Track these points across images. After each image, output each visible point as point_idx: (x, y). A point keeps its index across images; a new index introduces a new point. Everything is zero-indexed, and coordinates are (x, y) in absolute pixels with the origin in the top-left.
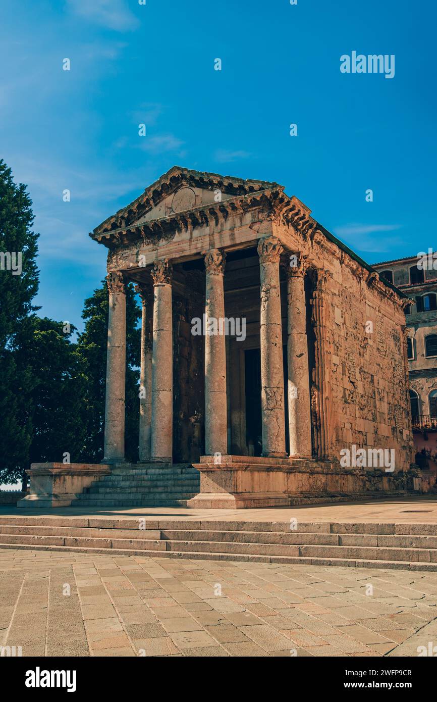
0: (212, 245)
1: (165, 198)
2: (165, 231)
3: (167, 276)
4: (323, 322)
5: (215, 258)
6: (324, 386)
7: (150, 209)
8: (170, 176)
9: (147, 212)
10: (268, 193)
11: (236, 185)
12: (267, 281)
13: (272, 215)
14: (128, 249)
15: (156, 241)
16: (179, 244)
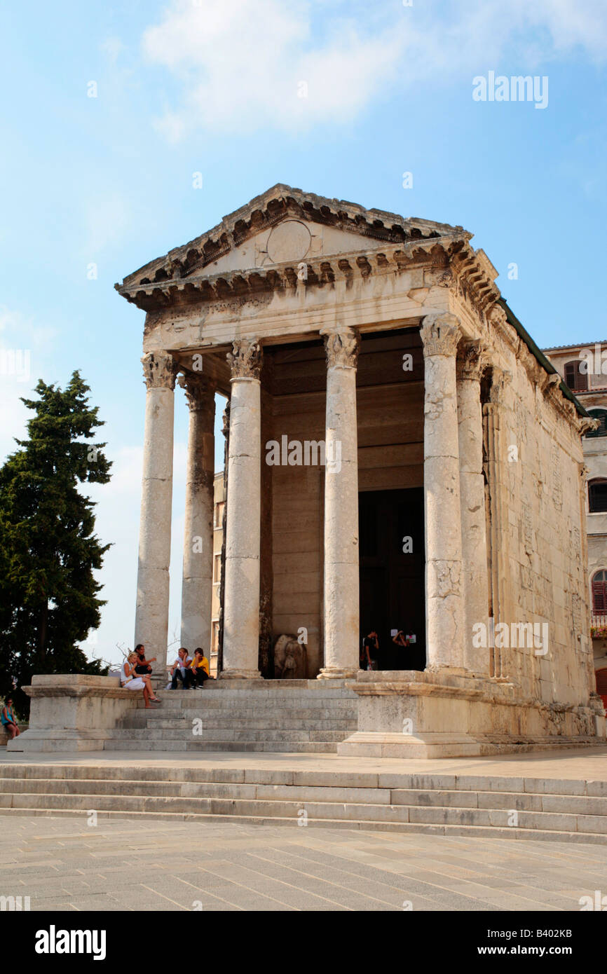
0: (339, 320)
1: (254, 235)
2: (254, 291)
3: (255, 366)
4: (498, 456)
5: (346, 341)
6: (499, 560)
7: (227, 252)
8: (267, 201)
9: (222, 255)
10: (446, 243)
11: (388, 225)
12: (437, 386)
13: (449, 278)
14: (183, 316)
15: (236, 306)
16: (279, 315)
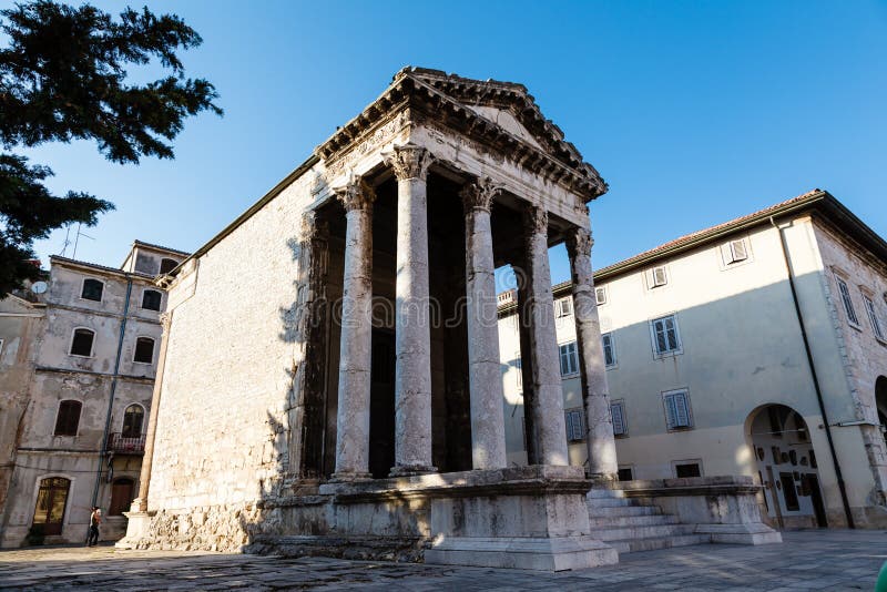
15: (481, 151)
16: (509, 176)
